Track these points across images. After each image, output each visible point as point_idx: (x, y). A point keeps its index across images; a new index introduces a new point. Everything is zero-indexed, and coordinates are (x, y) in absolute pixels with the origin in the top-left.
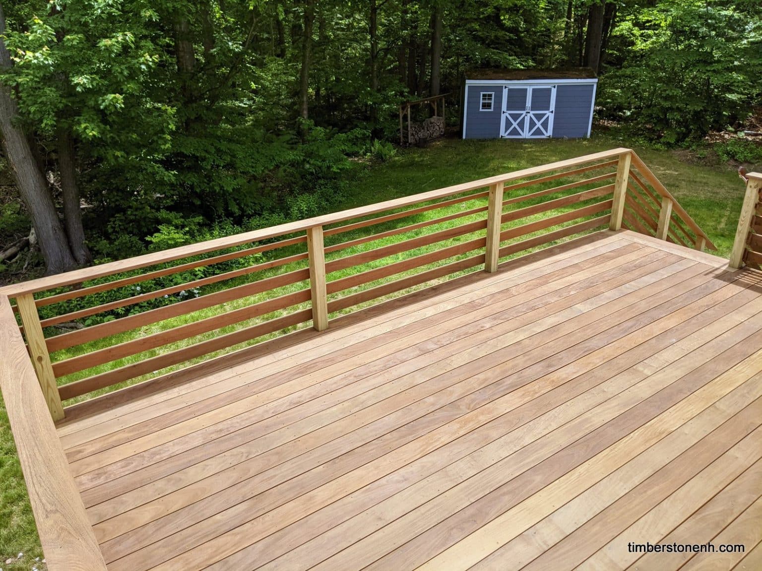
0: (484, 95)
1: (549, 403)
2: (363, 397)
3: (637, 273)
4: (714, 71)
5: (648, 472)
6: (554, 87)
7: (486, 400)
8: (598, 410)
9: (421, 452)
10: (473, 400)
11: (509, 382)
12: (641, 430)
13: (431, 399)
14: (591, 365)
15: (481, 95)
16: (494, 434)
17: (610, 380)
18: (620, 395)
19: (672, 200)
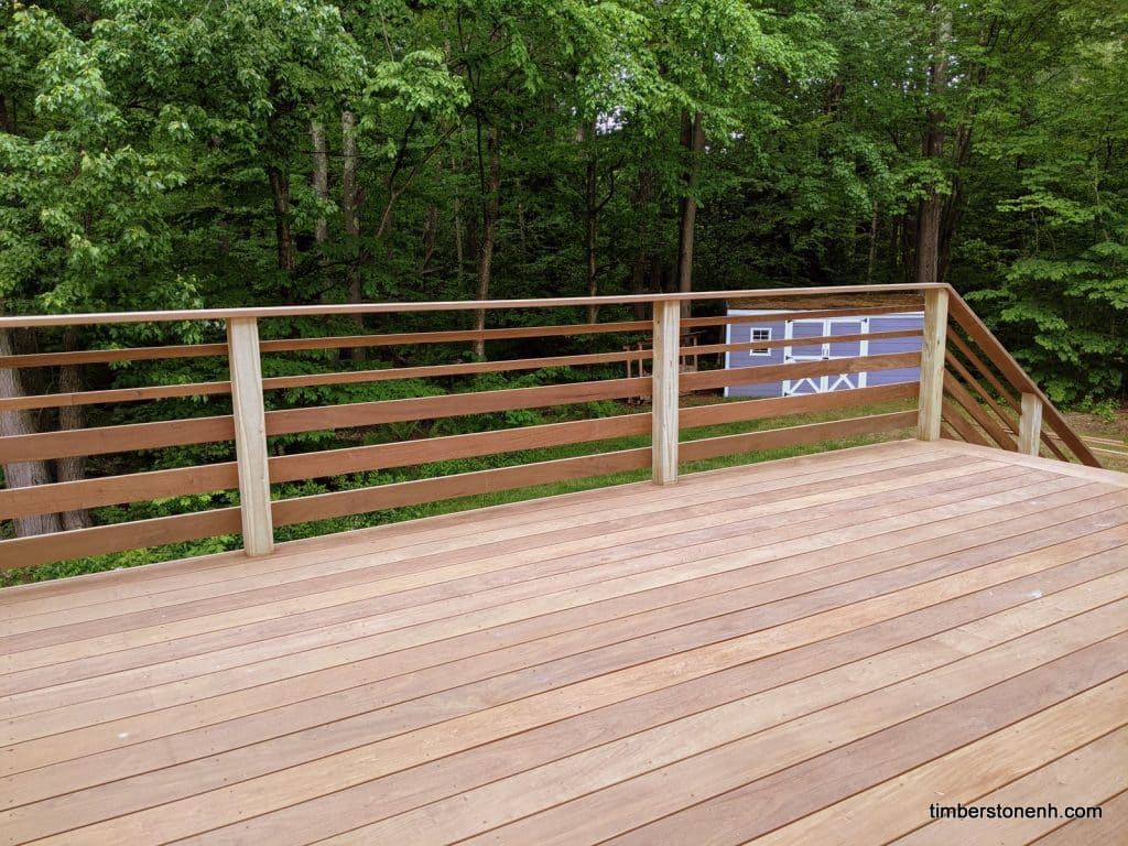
0: (756, 333)
1: (696, 699)
6: (866, 321)
7: (542, 685)
11: (615, 654)
14: (828, 630)
15: (752, 333)
17: (868, 660)
18: (885, 690)
19: (1038, 396)
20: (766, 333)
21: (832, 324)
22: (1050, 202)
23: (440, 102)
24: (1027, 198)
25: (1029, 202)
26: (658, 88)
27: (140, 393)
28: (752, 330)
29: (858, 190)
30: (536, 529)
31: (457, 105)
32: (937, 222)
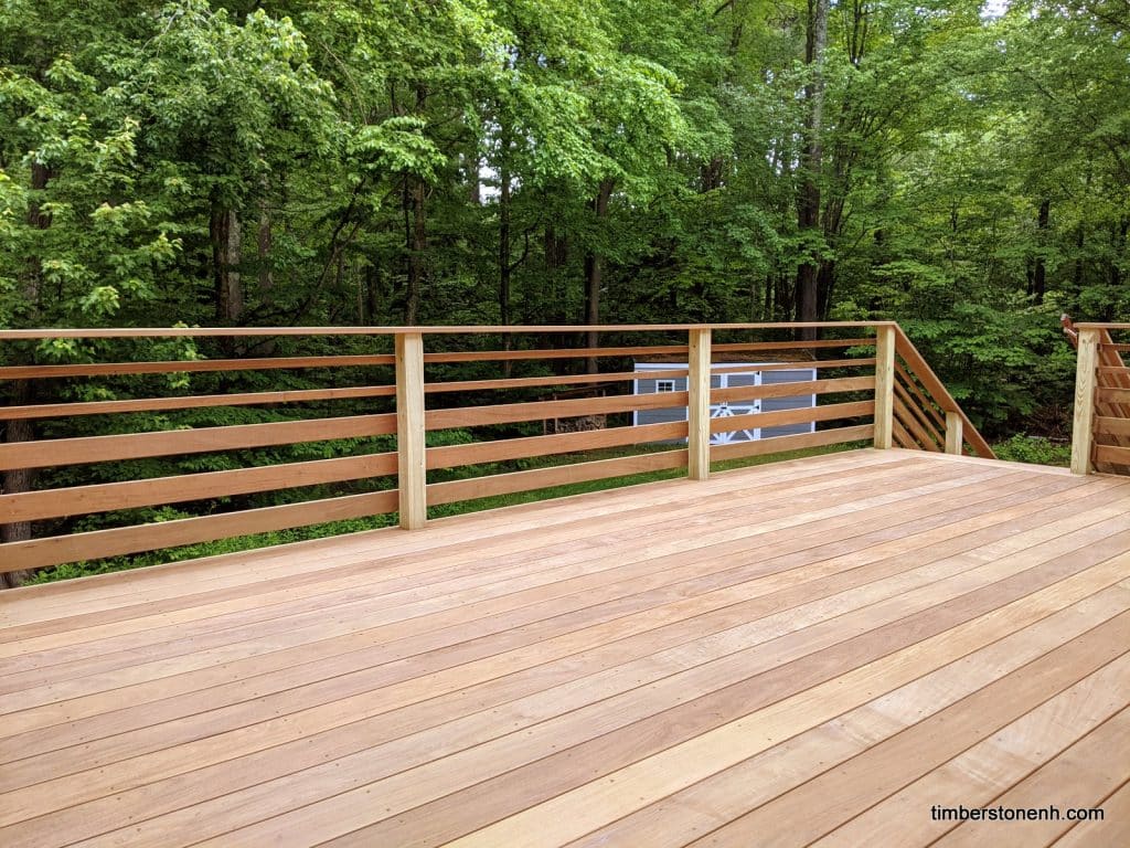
0: (661, 385)
1: (827, 589)
2: (490, 588)
3: (931, 479)
4: (977, 345)
5: (1032, 654)
8: (918, 593)
9: (599, 641)
10: (691, 587)
11: (750, 570)
12: (1000, 611)
13: (615, 588)
14: (888, 554)
16: (736, 619)
18: (947, 580)
19: (960, 415)
20: (669, 385)
21: (729, 377)
22: (913, 267)
23: (419, 163)
24: (898, 264)
25: (899, 268)
26: (593, 159)
27: (332, 393)
28: (657, 382)
29: (752, 251)
30: (624, 508)
31: (433, 165)
32: (815, 285)
